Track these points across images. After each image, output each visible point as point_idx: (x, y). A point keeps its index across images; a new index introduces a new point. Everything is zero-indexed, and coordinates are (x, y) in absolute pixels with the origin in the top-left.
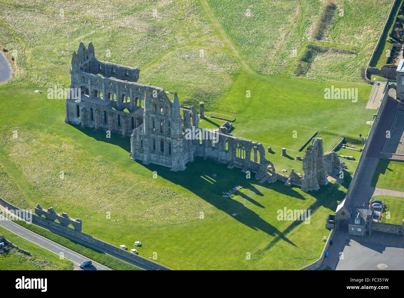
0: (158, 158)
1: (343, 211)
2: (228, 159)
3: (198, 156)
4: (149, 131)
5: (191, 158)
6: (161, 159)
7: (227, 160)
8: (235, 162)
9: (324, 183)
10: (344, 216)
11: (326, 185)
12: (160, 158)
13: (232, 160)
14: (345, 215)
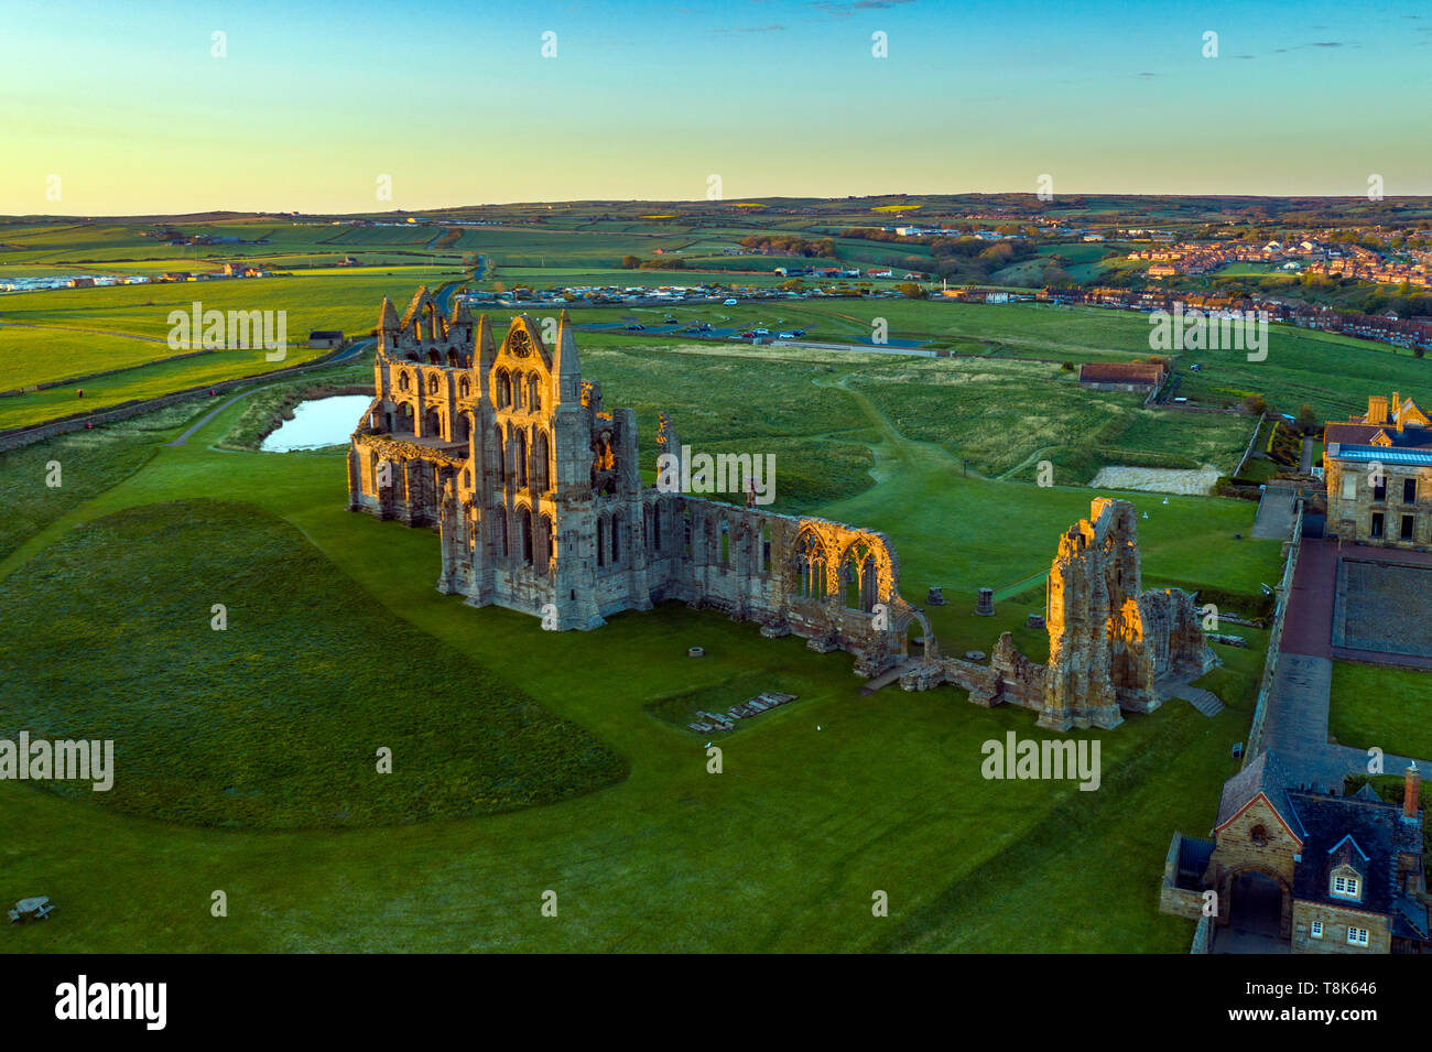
0: (515, 586)
1: (1262, 820)
2: (769, 607)
3: (676, 600)
4: (485, 480)
5: (638, 595)
6: (523, 588)
7: (766, 609)
8: (791, 614)
9: (1142, 703)
10: (1266, 850)
11: (1151, 711)
12: (520, 584)
13: (784, 609)
14: (1272, 844)
